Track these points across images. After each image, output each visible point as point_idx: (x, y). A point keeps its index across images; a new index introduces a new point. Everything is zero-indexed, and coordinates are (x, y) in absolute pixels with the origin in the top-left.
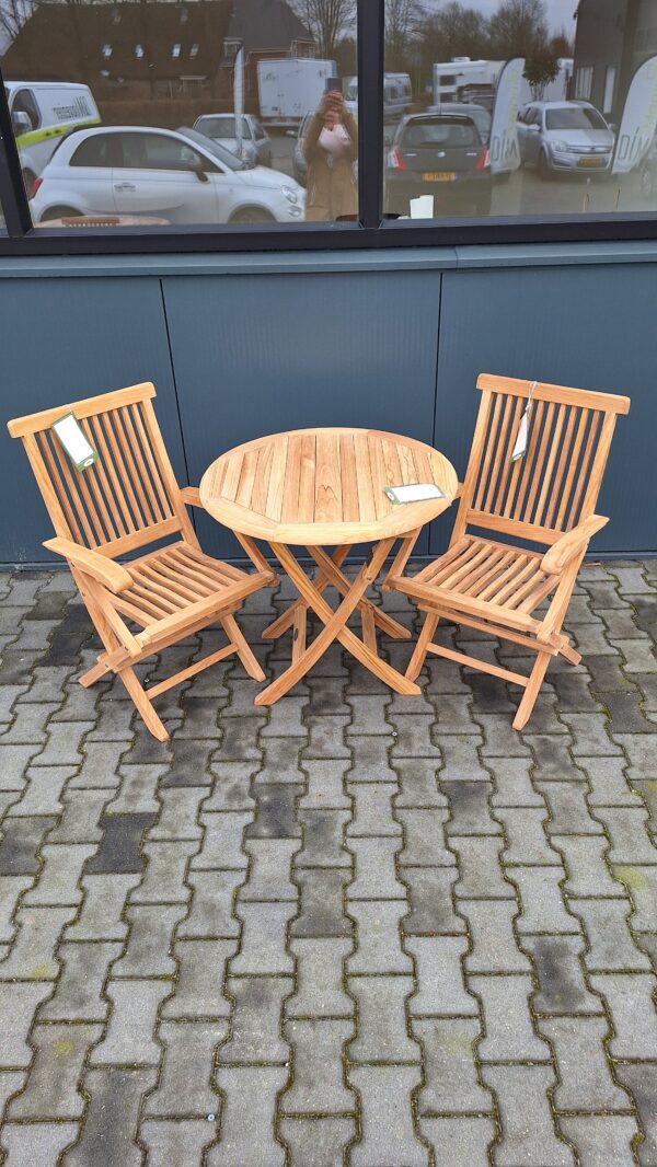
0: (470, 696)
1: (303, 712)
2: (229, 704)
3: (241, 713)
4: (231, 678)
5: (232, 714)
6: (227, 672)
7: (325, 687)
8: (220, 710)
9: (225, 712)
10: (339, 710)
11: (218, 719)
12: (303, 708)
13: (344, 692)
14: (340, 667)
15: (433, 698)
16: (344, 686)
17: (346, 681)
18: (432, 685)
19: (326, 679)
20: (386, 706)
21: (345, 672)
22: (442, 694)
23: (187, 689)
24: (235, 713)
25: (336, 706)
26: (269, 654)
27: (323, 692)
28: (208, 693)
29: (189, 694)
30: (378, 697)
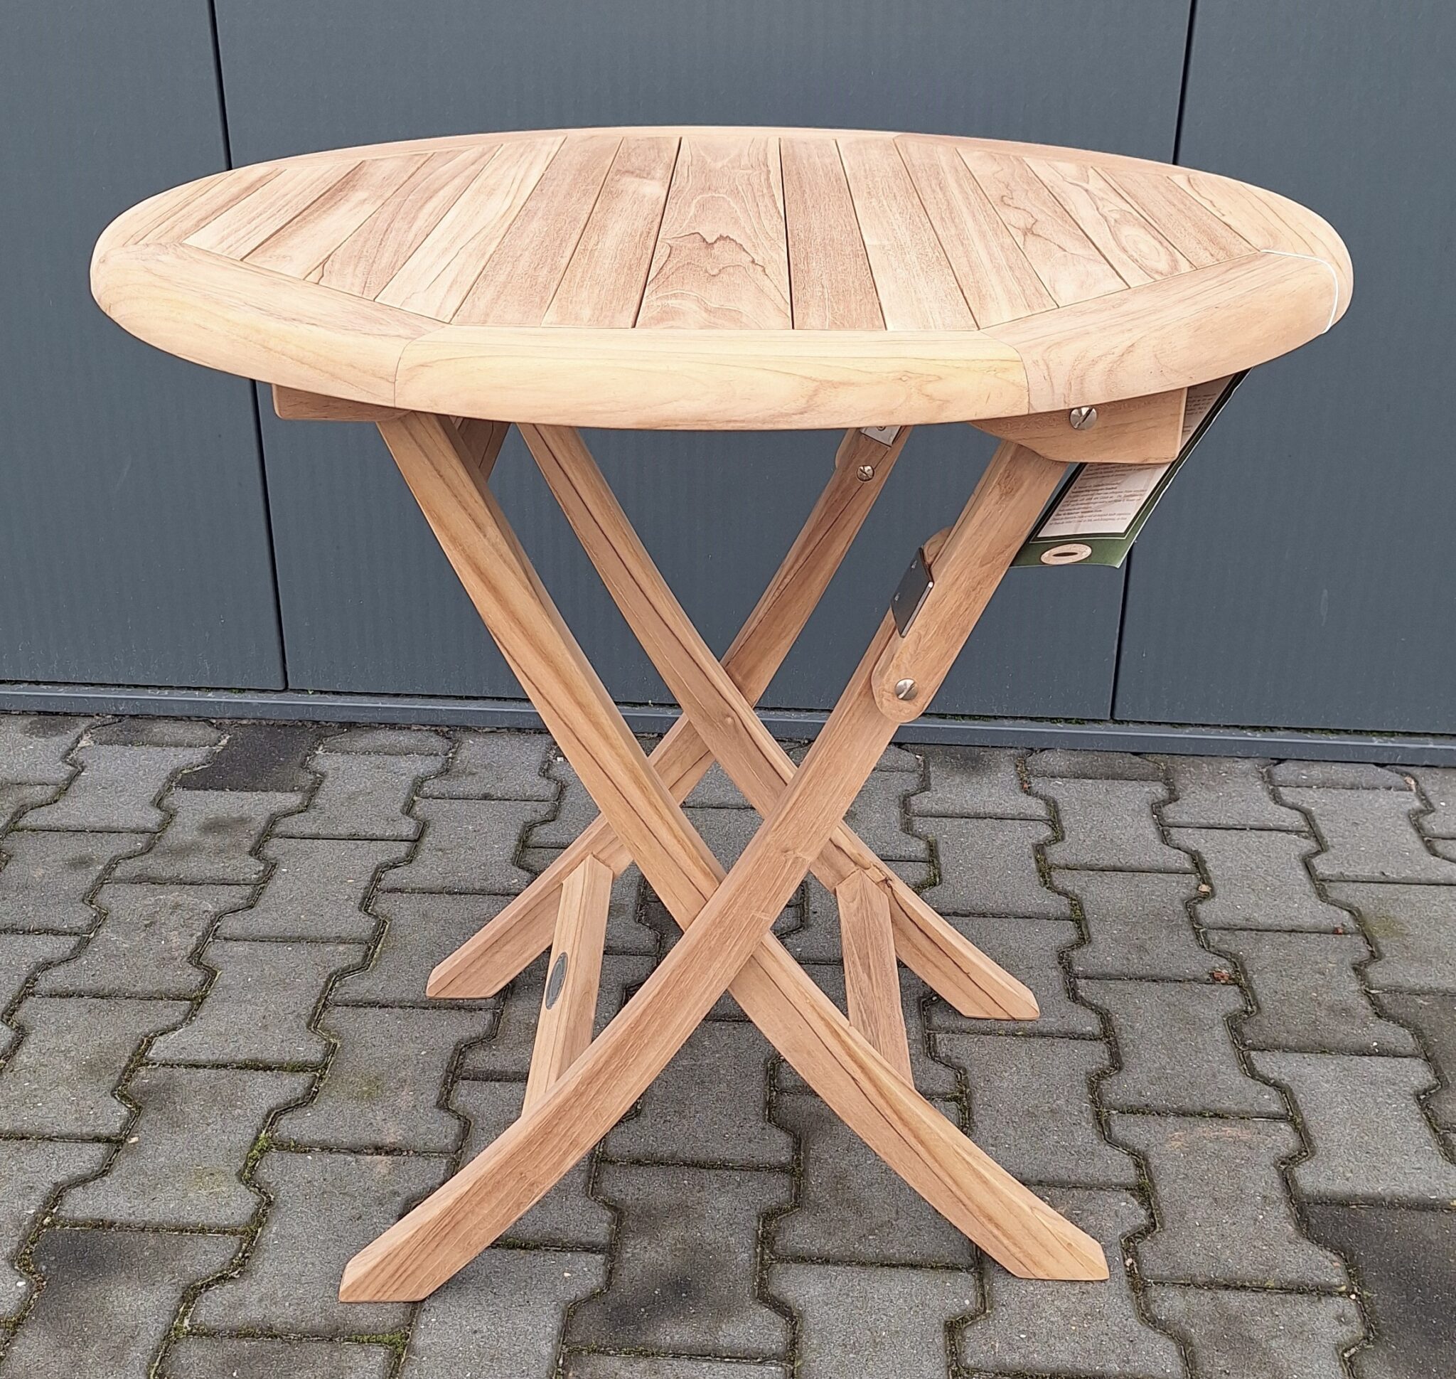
0: (1348, 1307)
1: (565, 1331)
2: (241, 1266)
3: (282, 1315)
4: (283, 1146)
5: (241, 1318)
6: (274, 1116)
7: (682, 1210)
8: (191, 1294)
9: (212, 1308)
10: (734, 1333)
11: (170, 1339)
12: (571, 1313)
13: (765, 1240)
14: (755, 1125)
15: (1171, 1304)
16: (768, 1216)
17: (777, 1191)
18: (1162, 1237)
19: (686, 1178)
20: (953, 1328)
21: (777, 1147)
22: (1212, 1285)
23: (82, 1181)
24: (254, 1313)
25: (725, 1310)
26: (464, 1048)
27: (672, 1234)
28: (162, 1208)
29: (80, 1205)
30: (916, 1277)
